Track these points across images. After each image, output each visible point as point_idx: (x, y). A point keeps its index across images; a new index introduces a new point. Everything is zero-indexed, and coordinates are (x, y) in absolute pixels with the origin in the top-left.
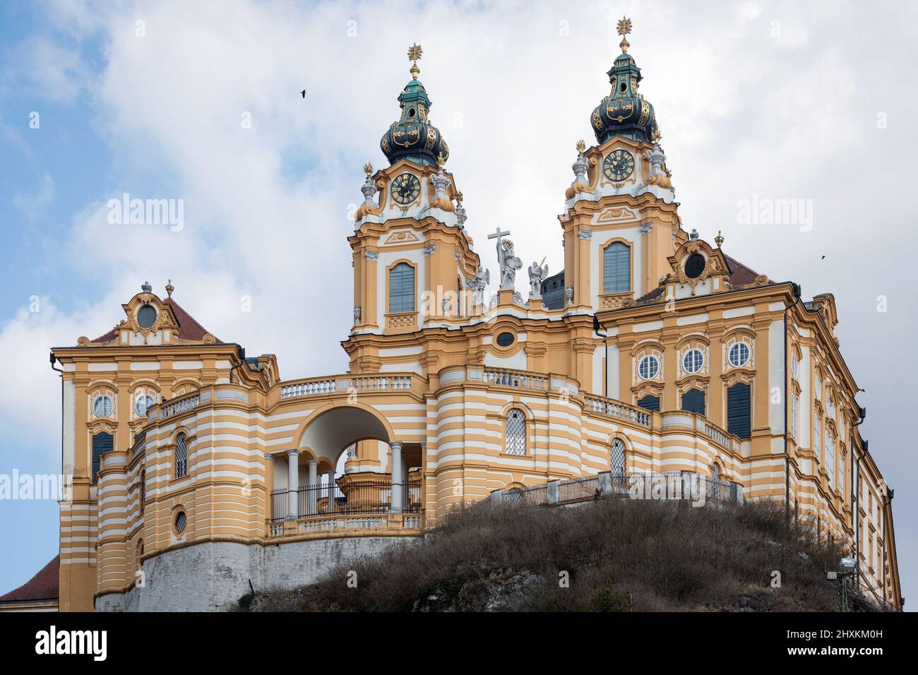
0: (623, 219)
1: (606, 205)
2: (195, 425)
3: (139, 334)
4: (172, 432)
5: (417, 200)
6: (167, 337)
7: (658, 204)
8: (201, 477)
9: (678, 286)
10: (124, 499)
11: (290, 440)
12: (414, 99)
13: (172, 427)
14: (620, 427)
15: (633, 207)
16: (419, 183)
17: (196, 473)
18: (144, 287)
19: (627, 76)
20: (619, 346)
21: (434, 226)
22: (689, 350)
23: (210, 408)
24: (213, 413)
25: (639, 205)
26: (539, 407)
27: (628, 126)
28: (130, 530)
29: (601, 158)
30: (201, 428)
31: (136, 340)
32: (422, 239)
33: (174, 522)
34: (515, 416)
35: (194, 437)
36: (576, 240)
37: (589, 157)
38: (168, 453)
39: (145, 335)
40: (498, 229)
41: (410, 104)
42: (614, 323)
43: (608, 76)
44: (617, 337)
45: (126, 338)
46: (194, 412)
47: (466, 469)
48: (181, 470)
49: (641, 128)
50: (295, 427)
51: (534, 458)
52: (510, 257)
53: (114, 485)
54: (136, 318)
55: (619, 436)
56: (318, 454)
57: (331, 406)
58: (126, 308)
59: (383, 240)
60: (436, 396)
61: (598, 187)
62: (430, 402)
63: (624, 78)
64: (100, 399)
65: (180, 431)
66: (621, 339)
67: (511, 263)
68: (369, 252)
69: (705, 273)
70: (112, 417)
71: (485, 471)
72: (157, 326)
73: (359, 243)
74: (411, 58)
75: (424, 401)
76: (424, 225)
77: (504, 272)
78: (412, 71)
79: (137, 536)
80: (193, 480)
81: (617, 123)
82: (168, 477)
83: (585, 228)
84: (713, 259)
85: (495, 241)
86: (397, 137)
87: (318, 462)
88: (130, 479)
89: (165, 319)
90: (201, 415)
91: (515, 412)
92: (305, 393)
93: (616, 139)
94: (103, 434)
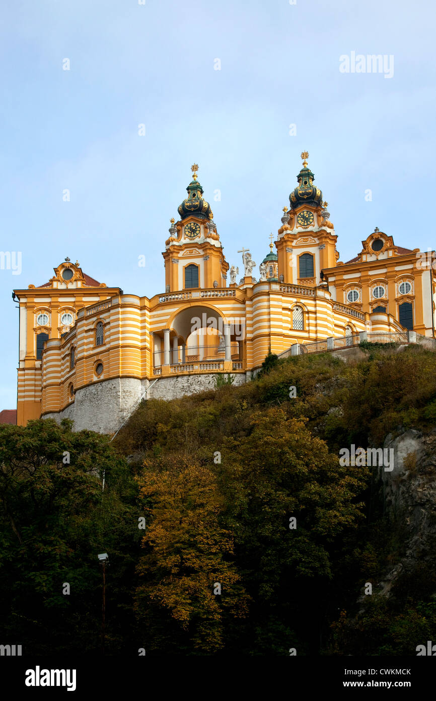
0: (309, 243)
1: (300, 236)
2: (109, 317)
3: (63, 283)
4: (94, 322)
5: (199, 235)
6: (79, 285)
7: (328, 235)
8: (113, 344)
9: (368, 255)
10: (59, 363)
11: (164, 324)
12: (194, 188)
13: (95, 319)
14: (350, 319)
15: (314, 237)
16: (199, 227)
17: (109, 342)
18: (66, 260)
19: (307, 177)
20: (336, 286)
21: (209, 247)
22: (376, 287)
23: (118, 307)
24: (120, 310)
25: (318, 236)
26: (310, 305)
27: (309, 200)
28: (63, 379)
29: (296, 215)
30: (112, 318)
31: (62, 286)
32: (202, 253)
33: (95, 369)
34: (297, 309)
35: (109, 323)
36: (285, 253)
37: (290, 214)
38: (91, 333)
39: (66, 284)
40: (243, 248)
41: (193, 191)
42: (333, 275)
43: (297, 178)
44: (334, 281)
45: (56, 285)
46: (109, 310)
47: (271, 336)
48: (99, 342)
49: (315, 201)
50: (168, 317)
51: (309, 332)
52: (250, 261)
53: (52, 356)
54: (62, 275)
55: (350, 324)
56: (178, 334)
57: (189, 306)
58: (56, 270)
59: (181, 254)
60: (251, 299)
61: (295, 228)
62: (247, 302)
63: (306, 179)
64: (41, 316)
65: (99, 321)
66: (337, 283)
67: (250, 264)
68: (174, 259)
69: (384, 248)
70: (48, 325)
71: (282, 337)
72: (74, 279)
73: (169, 255)
74: (193, 170)
75: (244, 302)
76: (205, 246)
77: (246, 268)
78: (193, 176)
79: (69, 381)
80: (108, 346)
81: (304, 199)
82: (92, 346)
83: (290, 247)
84: (388, 241)
85: (242, 253)
86: (187, 206)
87: (179, 337)
88: (63, 353)
89: (78, 276)
90: (112, 311)
91: (297, 308)
92: (175, 300)
93: (303, 206)
94: (43, 334)
